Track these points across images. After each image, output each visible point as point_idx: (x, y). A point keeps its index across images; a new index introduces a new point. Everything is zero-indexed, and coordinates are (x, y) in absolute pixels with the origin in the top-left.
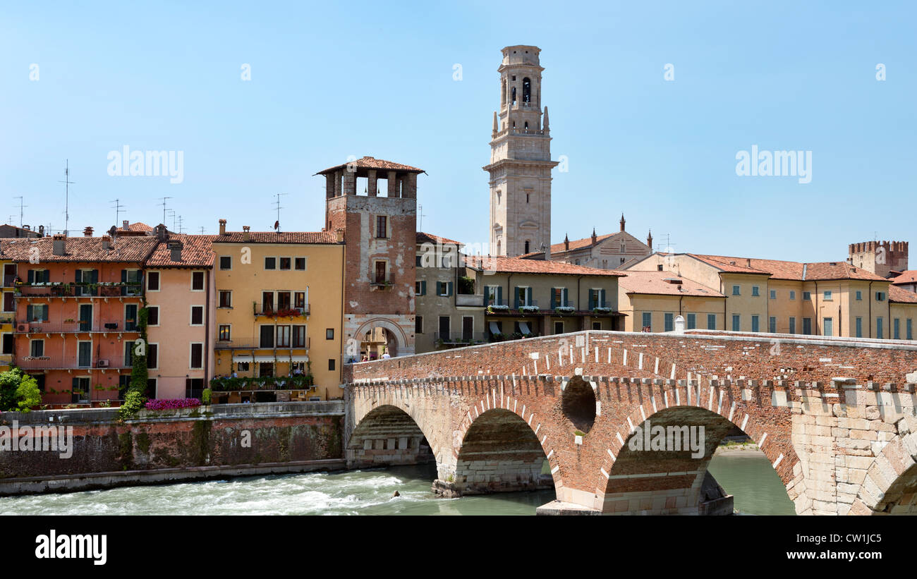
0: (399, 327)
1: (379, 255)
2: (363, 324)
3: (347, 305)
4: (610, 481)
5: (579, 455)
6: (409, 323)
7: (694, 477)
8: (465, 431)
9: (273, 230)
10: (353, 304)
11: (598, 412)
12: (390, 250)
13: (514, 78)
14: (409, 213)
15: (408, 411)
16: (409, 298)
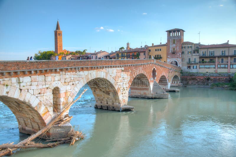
2: (171, 60)
3: (168, 57)
6: (180, 60)
9: (160, 44)
10: (169, 57)
16: (180, 55)
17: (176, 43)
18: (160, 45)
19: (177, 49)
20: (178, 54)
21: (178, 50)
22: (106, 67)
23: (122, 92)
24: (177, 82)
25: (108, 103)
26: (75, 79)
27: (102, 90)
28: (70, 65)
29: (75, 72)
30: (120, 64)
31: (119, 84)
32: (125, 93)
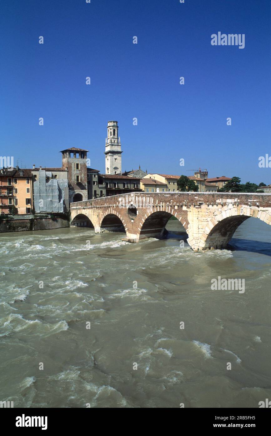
0: (83, 193)
1: (77, 174)
4: (141, 231)
5: (133, 225)
6: (86, 192)
7: (162, 229)
8: (102, 220)
10: (71, 187)
11: (137, 213)
12: (80, 173)
13: (111, 129)
14: (85, 163)
15: (87, 215)
16: (86, 185)
17: (80, 168)
19: (81, 177)
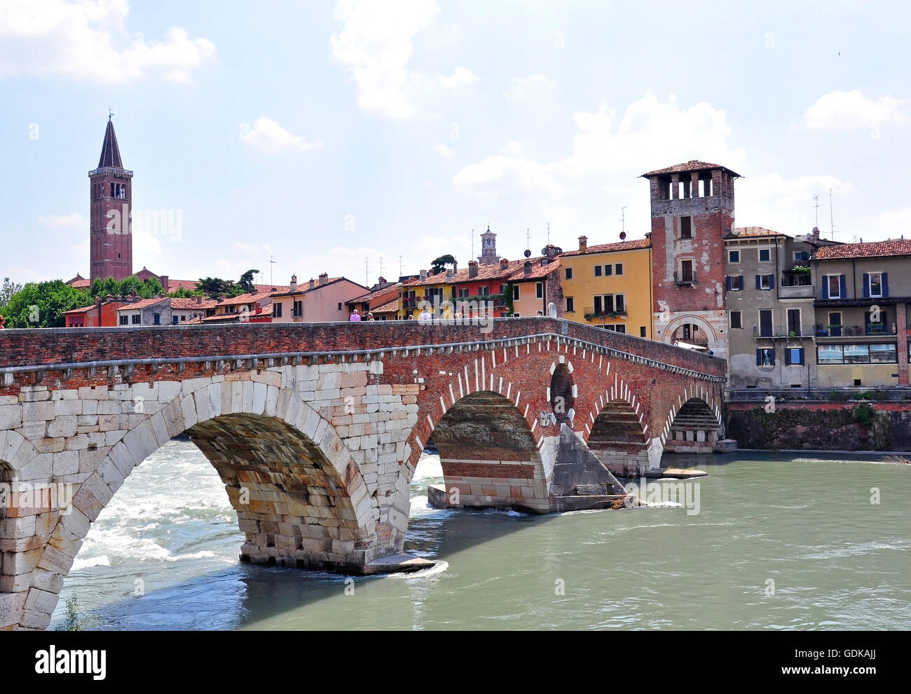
0: (708, 323)
2: (674, 321)
3: (656, 305)
6: (717, 319)
12: (695, 249)
14: (712, 211)
16: (716, 293)
17: (693, 233)
18: (616, 244)
19: (700, 266)
20: (708, 290)
21: (707, 268)
22: (279, 362)
23: (372, 489)
24: (707, 435)
25: (305, 542)
26: (102, 419)
27: (271, 474)
28: (75, 355)
29: (106, 387)
30: (362, 344)
31: (353, 444)
32: (388, 493)
